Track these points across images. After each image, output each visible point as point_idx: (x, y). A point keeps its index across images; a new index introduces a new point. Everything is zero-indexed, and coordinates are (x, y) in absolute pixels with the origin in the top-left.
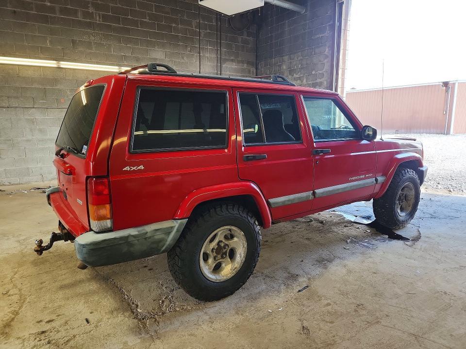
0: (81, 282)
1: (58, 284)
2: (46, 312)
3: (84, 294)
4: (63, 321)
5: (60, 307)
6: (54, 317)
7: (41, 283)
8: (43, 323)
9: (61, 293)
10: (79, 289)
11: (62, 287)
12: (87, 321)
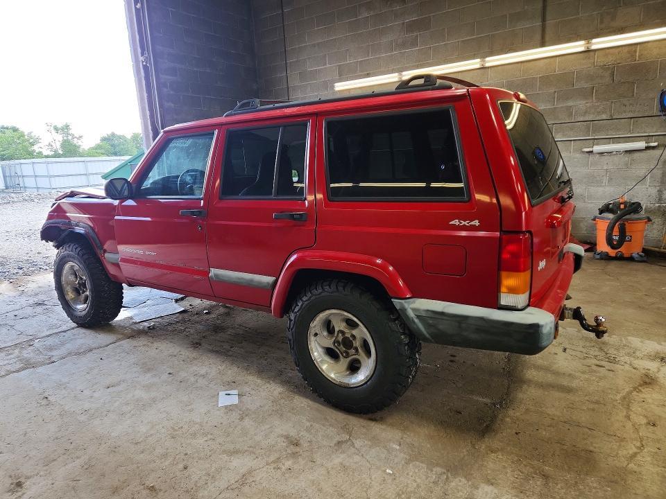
0: (541, 386)
1: (571, 397)
2: (601, 375)
3: (550, 371)
4: (588, 360)
5: (583, 373)
6: (594, 368)
7: (593, 410)
8: (607, 367)
9: (574, 385)
10: (550, 378)
11: (568, 390)
12: (565, 350)
